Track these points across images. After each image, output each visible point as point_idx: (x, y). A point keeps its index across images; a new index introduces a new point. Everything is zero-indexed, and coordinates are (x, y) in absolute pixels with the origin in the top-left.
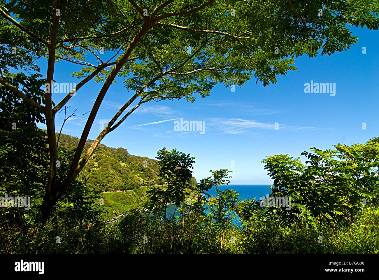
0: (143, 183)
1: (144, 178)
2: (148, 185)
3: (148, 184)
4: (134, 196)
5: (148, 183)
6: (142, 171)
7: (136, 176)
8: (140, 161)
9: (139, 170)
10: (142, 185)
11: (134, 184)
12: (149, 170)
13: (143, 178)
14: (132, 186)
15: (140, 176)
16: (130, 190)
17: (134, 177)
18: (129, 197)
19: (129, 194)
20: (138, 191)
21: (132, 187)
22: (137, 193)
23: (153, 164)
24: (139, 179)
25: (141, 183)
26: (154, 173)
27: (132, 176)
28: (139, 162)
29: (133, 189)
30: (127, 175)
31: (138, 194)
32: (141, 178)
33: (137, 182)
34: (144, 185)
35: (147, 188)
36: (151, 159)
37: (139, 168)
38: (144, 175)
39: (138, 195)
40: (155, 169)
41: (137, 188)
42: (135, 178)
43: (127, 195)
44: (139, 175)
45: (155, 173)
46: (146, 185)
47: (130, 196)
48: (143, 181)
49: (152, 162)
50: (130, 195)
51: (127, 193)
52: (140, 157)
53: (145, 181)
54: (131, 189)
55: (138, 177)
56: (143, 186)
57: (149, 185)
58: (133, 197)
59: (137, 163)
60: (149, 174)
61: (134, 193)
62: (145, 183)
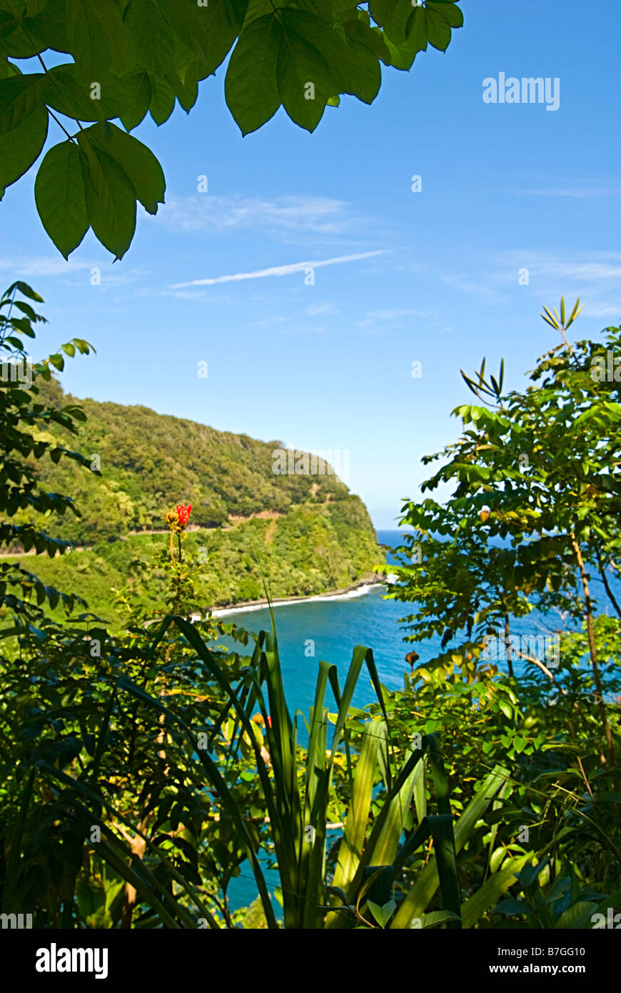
0: (136, 520)
1: (140, 498)
2: (156, 529)
3: (157, 524)
4: (100, 572)
5: (158, 519)
6: (126, 467)
7: (103, 487)
8: (117, 424)
9: (116, 465)
10: (131, 529)
11: (95, 525)
12: (158, 463)
13: (136, 499)
14: (89, 529)
15: (122, 489)
16: (80, 550)
17: (94, 491)
18: (76, 575)
19: (76, 565)
20: (114, 551)
21: (86, 537)
22: (113, 561)
23: (174, 436)
24: (116, 499)
25: (126, 520)
26: (181, 477)
27: (84, 489)
28: (113, 427)
29: (91, 543)
30: (62, 482)
31: (116, 566)
32: (123, 497)
33: (107, 514)
34: (139, 529)
35: (154, 539)
36: (163, 417)
37: (115, 452)
38: (136, 487)
39: (114, 570)
40: (183, 458)
41: (112, 540)
42: (96, 496)
43: (70, 567)
44: (114, 484)
45: (183, 475)
46: (149, 528)
47: (83, 572)
48: (136, 513)
49: (172, 428)
50: (81, 567)
51: (69, 561)
52: (116, 405)
53: (142, 510)
54: (83, 544)
55: (112, 495)
56: (133, 533)
57: (161, 528)
58: (95, 576)
59: (104, 433)
60: (158, 483)
61: (100, 560)
62: (142, 520)
